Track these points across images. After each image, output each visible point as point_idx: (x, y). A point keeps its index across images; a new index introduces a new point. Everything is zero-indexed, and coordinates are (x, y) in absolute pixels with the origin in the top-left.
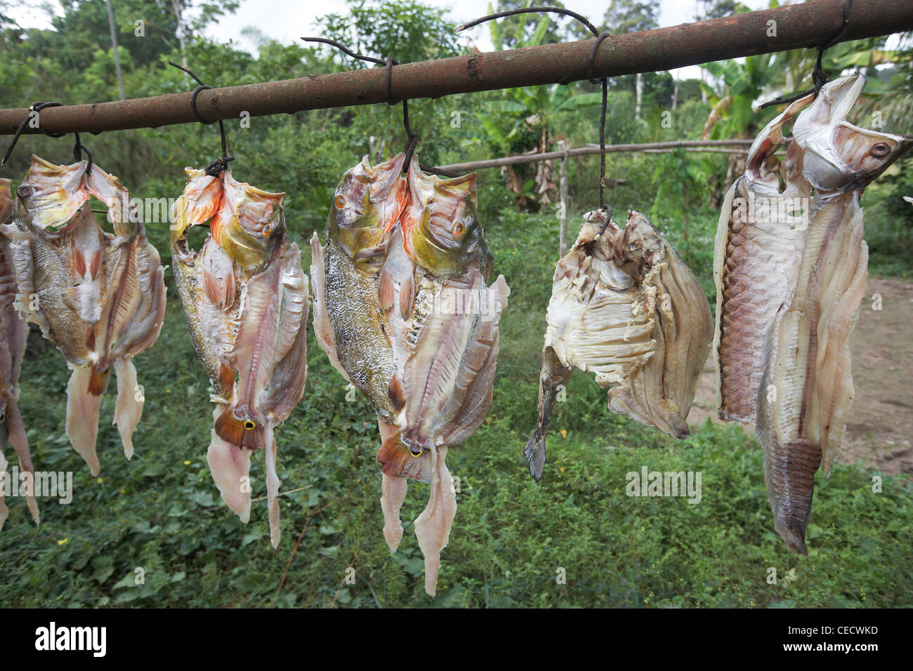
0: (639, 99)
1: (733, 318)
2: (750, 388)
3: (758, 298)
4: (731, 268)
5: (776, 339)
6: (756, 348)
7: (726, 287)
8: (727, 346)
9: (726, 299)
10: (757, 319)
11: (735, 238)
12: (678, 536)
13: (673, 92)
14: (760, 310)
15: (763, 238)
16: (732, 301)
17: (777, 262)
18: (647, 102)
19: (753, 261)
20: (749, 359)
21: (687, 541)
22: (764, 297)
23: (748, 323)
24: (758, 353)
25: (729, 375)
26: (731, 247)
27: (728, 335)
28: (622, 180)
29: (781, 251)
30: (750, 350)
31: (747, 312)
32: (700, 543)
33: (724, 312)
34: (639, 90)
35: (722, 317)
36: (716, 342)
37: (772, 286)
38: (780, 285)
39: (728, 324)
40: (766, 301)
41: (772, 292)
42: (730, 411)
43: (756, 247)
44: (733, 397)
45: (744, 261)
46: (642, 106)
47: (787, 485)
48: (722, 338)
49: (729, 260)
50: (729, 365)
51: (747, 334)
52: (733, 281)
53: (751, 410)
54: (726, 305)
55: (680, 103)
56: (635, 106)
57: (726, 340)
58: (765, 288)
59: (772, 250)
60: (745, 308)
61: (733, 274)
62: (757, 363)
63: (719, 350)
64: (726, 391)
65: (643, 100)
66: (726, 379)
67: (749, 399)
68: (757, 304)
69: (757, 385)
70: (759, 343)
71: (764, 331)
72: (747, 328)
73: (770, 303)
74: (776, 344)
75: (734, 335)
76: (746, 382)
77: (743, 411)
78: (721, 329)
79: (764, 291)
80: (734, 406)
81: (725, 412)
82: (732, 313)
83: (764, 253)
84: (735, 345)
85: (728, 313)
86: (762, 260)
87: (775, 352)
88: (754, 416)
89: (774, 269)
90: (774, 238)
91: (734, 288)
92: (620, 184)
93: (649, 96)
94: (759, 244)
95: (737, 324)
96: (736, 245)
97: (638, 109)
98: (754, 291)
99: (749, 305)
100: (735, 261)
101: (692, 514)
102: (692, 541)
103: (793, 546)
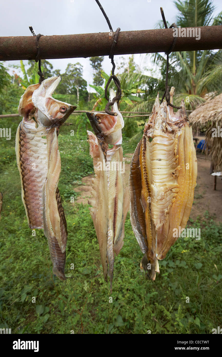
0: (78, 98)
1: (28, 184)
2: (40, 214)
3: (37, 175)
4: (23, 162)
5: (46, 192)
6: (40, 196)
7: (23, 171)
8: (28, 197)
9: (23, 176)
10: (38, 184)
11: (23, 149)
12: (73, 247)
13: (88, 97)
14: (39, 180)
15: (34, 148)
16: (26, 177)
17: (41, 159)
18: (81, 99)
19: (31, 159)
20: (37, 202)
21: (77, 249)
22: (39, 174)
23: (35, 186)
24: (41, 199)
25: (30, 209)
26: (21, 153)
27: (27, 192)
28: (71, 123)
29: (42, 154)
30: (37, 198)
31: (33, 181)
32: (81, 248)
33: (24, 182)
34: (78, 95)
35: (23, 184)
36: (23, 195)
37: (42, 169)
38: (45, 169)
39: (26, 187)
40: (40, 176)
41: (42, 172)
42: (33, 225)
43: (32, 153)
44: (33, 218)
45: (28, 159)
46: (79, 100)
47: (56, 254)
48: (25, 193)
49: (22, 159)
50: (30, 205)
51: (35, 191)
52: (25, 168)
53: (41, 223)
54: (24, 179)
55: (90, 100)
56: (77, 100)
57: (27, 194)
58: (39, 170)
59: (38, 154)
60: (32, 180)
61: (24, 165)
62: (41, 203)
63: (24, 199)
64: (30, 216)
65: (80, 98)
66: (29, 211)
67: (40, 219)
68: (37, 177)
69: (42, 212)
70: (41, 194)
71: (42, 189)
72: (35, 188)
73: (42, 177)
74: (46, 194)
75: (29, 192)
76: (38, 212)
77: (38, 224)
78: (24, 189)
79: (39, 172)
80: (34, 222)
81: (31, 225)
82: (27, 182)
83: (36, 155)
84: (31, 196)
85: (26, 182)
86: (35, 158)
87: (46, 198)
88: (43, 225)
89: (41, 162)
90: (38, 148)
91: (25, 171)
92: (71, 124)
93: (81, 97)
94: (33, 151)
95: (30, 187)
96: (24, 152)
97: (78, 101)
98: (34, 172)
99: (33, 178)
100: (24, 159)
101: (78, 238)
102: (78, 248)
103: (61, 277)
